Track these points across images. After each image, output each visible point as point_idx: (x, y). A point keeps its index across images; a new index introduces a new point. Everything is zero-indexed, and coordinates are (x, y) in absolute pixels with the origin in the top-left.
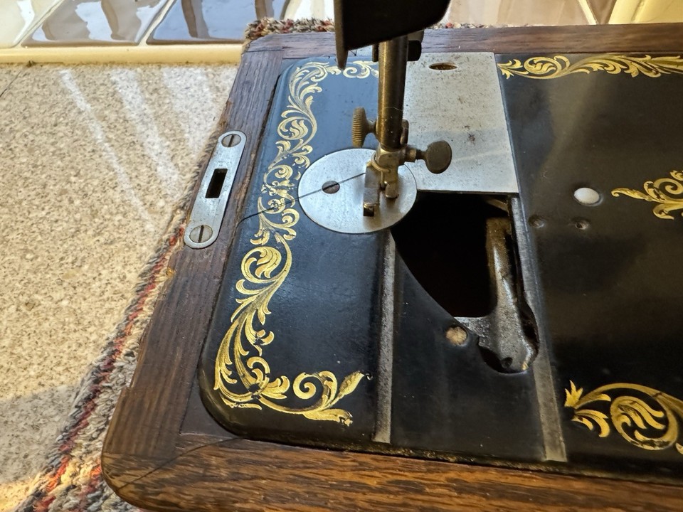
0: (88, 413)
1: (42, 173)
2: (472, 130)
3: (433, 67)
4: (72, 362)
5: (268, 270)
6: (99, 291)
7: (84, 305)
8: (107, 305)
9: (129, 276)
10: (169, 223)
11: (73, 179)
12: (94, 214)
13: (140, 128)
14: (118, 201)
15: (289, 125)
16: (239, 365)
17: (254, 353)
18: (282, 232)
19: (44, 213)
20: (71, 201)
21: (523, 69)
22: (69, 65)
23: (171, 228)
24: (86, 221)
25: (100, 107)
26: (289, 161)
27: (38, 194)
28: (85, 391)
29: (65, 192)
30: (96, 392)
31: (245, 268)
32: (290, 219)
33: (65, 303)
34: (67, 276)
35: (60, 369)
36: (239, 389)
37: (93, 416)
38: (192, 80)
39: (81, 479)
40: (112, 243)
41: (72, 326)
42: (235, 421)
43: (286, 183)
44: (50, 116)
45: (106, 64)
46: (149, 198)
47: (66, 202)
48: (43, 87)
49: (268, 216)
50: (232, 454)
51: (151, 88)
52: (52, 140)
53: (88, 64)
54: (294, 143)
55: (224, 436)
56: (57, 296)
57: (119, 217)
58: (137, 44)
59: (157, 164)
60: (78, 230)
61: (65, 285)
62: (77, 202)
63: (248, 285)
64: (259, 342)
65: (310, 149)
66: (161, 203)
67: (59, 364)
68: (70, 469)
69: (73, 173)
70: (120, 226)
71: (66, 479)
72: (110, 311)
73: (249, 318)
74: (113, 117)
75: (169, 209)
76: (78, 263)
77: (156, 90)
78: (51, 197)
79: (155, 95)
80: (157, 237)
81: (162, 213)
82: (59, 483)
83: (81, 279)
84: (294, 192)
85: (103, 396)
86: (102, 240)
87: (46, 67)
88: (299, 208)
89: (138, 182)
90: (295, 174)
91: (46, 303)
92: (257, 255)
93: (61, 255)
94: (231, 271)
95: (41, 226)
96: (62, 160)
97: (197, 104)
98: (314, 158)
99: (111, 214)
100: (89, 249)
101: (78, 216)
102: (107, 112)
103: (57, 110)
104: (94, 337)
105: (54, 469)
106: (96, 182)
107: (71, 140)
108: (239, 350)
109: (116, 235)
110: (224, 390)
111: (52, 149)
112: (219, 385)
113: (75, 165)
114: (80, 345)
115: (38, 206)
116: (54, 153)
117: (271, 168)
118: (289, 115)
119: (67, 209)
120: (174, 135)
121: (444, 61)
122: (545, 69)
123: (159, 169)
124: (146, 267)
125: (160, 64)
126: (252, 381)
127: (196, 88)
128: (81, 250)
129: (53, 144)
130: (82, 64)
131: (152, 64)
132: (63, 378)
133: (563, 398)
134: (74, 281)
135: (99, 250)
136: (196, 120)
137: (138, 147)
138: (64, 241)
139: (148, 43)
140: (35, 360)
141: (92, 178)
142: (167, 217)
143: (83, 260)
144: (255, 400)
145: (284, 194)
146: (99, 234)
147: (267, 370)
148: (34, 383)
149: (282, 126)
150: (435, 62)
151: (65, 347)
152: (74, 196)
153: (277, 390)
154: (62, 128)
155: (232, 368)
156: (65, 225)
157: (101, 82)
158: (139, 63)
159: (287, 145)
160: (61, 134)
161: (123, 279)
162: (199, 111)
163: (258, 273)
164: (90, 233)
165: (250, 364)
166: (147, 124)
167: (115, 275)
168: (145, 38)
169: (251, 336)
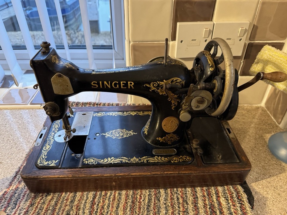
0: (15, 179)
1: (3, 136)
2: (85, 125)
3: (83, 115)
4: (11, 172)
5: (47, 148)
6: (17, 159)
7: (13, 162)
8: (18, 162)
9: (23, 156)
10: (33, 145)
11: (10, 137)
12: (16, 144)
13: (27, 125)
14: (21, 141)
15: (55, 126)
16: (41, 161)
17: (44, 159)
18: (50, 143)
19: (4, 144)
20: (10, 142)
21: (97, 115)
22: (9, 109)
23: (33, 146)
24: (14, 146)
25: (17, 120)
26: (54, 132)
27: (2, 140)
28: (14, 175)
29: (9, 140)
30: (16, 175)
31: (44, 148)
32: (52, 141)
33: (9, 162)
34: (9, 157)
35: (8, 174)
36: (41, 163)
37: (16, 179)
38: (40, 113)
39: (14, 188)
40: (20, 150)
41: (11, 166)
42: (40, 167)
43: (52, 135)
44: (5, 122)
45: (19, 109)
46: (29, 140)
47: (9, 142)
48: (2, 115)
49: (49, 141)
50: (39, 171)
51: (30, 115)
52: (5, 128)
53: (14, 109)
54: (55, 129)
55: (38, 169)
56: (7, 161)
57: (21, 144)
58: (27, 105)
59: (31, 133)
60: (12, 148)
61: (9, 158)
62: (12, 142)
63: (44, 151)
64: (45, 158)
65: (58, 130)
66: (31, 141)
67: (8, 173)
68: (11, 187)
69: (11, 135)
70: (22, 146)
71: (11, 189)
72: (19, 162)
73: (44, 155)
74: (21, 122)
75: (33, 142)
76: (12, 154)
77: (31, 115)
78: (5, 141)
79: (31, 117)
80: (30, 148)
81: (31, 143)
82: (9, 189)
83: (13, 157)
84: (54, 137)
85: (18, 176)
86: (17, 149)
87: (3, 110)
88: (54, 139)
89: (26, 137)
90: (54, 134)
91: (5, 162)
92: (46, 146)
93: (8, 153)
94: (42, 149)
95: (3, 147)
96: (8, 132)
97: (41, 119)
98: (58, 131)
99: (20, 144)
100: (15, 151)
101: (12, 145)
102: (19, 121)
103: (6, 121)
104: (15, 167)
105: (8, 188)
106: (16, 137)
107: (10, 128)
108: (42, 159)
109: (21, 148)
110: (39, 164)
111: (5, 130)
112: (38, 163)
113: (11, 133)
114: (12, 169)
115: (2, 143)
116: (6, 131)
117: (51, 133)
118: (55, 124)
119: (9, 143)
120: (35, 126)
121: (85, 113)
122: (101, 115)
123: (31, 134)
124: (27, 153)
125: (33, 109)
126: (43, 162)
127: (41, 115)
128: (13, 152)
129: (5, 129)
130: (13, 109)
131: (31, 109)
132: (9, 175)
133: (83, 160)
134: (11, 157)
135: (17, 151)
136: (41, 122)
137: (26, 129)
138: (9, 150)
139: (30, 104)
140: (3, 173)
141: (15, 136)
142: (32, 144)
143: (13, 153)
144: (43, 164)
145: (52, 137)
146: (17, 148)
147: (45, 161)
148: (3, 177)
149: (54, 126)
150: (83, 114)
151: (9, 170)
152: (11, 140)
153: (46, 163)
154: (8, 125)
155: (40, 161)
156: (9, 147)
157: (18, 113)
158: (28, 109)
159: (54, 129)
160: (7, 127)
161: (22, 156)
162: (41, 120)
163: (46, 149)
164: (15, 148)
165: (43, 160)
166: (29, 124)
167: (20, 156)
168: (29, 103)
169: (43, 157)
